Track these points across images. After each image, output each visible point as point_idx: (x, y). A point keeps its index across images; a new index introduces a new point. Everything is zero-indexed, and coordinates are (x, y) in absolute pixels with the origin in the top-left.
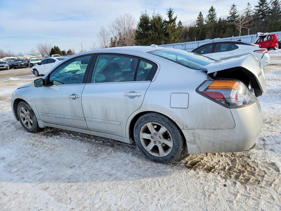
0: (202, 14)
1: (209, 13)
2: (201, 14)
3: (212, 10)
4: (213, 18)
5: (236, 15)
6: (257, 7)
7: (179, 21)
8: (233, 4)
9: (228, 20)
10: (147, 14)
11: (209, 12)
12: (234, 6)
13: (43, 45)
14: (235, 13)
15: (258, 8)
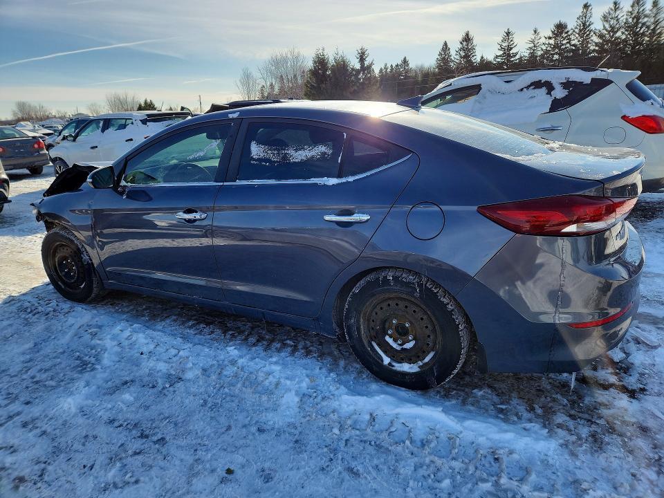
0: (449, 46)
1: (460, 46)
2: (446, 47)
3: (467, 39)
4: (469, 56)
5: (511, 52)
6: (550, 38)
7: (403, 59)
8: (506, 31)
9: (495, 62)
10: (325, 54)
11: (461, 43)
12: (508, 34)
13: (121, 97)
14: (511, 49)
15: (552, 41)
